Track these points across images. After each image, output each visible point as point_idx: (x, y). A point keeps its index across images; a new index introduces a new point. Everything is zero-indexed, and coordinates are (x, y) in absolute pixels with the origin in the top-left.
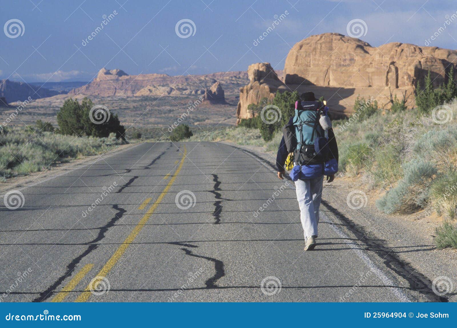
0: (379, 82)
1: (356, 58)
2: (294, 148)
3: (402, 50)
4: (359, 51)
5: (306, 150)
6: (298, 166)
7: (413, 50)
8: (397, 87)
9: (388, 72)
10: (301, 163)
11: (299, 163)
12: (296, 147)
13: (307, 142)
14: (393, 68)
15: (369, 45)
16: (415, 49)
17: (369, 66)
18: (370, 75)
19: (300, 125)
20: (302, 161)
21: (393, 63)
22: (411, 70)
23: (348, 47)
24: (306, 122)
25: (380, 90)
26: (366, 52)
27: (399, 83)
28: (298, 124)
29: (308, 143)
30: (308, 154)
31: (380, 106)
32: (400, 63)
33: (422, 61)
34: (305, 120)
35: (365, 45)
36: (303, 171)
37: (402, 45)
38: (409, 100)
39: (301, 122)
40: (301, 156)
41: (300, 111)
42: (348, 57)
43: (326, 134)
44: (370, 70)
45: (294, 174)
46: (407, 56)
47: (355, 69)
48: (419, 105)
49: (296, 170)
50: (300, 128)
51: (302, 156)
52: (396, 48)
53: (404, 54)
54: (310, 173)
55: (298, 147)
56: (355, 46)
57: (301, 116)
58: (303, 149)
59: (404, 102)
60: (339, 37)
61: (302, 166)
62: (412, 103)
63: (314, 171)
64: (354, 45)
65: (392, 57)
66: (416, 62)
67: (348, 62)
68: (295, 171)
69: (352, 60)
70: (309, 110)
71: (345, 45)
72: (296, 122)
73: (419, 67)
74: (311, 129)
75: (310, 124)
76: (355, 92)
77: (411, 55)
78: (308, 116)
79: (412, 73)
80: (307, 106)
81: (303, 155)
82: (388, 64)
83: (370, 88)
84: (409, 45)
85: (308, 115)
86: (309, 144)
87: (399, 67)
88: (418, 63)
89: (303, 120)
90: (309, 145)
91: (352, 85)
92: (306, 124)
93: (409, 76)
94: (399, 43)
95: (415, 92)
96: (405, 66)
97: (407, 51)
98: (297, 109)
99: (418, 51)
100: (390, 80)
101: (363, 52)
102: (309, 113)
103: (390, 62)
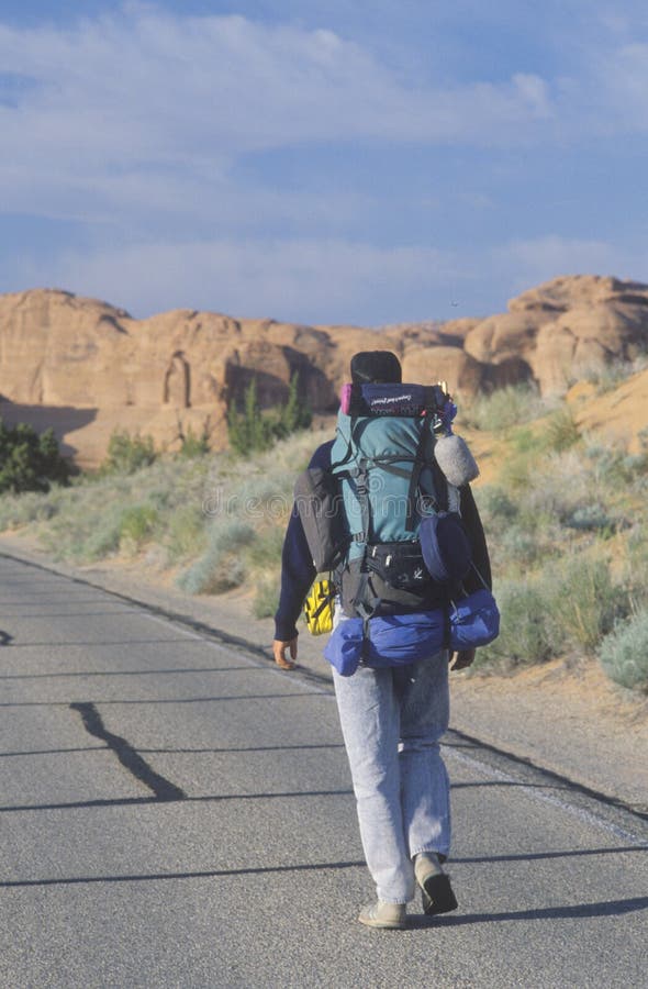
0: (148, 394)
1: (100, 343)
2: (339, 554)
3: (199, 327)
4: (106, 327)
5: (388, 563)
6: (358, 621)
7: (222, 326)
8: (188, 405)
9: (168, 374)
10: (368, 609)
11: (361, 609)
12: (345, 551)
13: (385, 535)
14: (179, 365)
15: (127, 315)
16: (225, 323)
17: (127, 361)
18: (130, 379)
19: (361, 473)
20: (373, 603)
21: (179, 354)
22: (218, 369)
23: (81, 320)
24: (382, 457)
25: (151, 412)
26: (121, 330)
27: (193, 396)
28: (351, 466)
29: (392, 536)
30: (393, 576)
31: (158, 446)
32: (193, 355)
33: (242, 349)
34: (377, 454)
35: (120, 316)
36: (374, 639)
37: (198, 317)
38: (215, 434)
39: (362, 460)
40: (368, 587)
41: (360, 419)
42: (82, 341)
43: (454, 503)
44: (129, 369)
45: (345, 649)
46: (208, 339)
47: (97, 366)
48: (234, 443)
49: (349, 636)
50: (358, 482)
51: (371, 584)
52: (187, 322)
53: (202, 334)
54: (402, 643)
55: (355, 552)
56: (96, 316)
57: (363, 439)
58: (374, 559)
59: (206, 438)
60: (62, 298)
61: (371, 621)
62: (220, 439)
63: (416, 636)
64: (93, 315)
65: (177, 342)
66: (227, 353)
67: (80, 353)
68: (346, 638)
69: (91, 347)
70: (391, 415)
71: (76, 315)
72: (345, 461)
73: (235, 362)
74: (400, 485)
75: (395, 465)
76: (99, 415)
77: (218, 335)
78: (389, 437)
79: (220, 376)
80: (384, 402)
81: (375, 580)
82: (168, 357)
83: (131, 408)
84: (214, 315)
85: (390, 433)
86: (396, 537)
87: (193, 362)
88: (231, 354)
89: (369, 452)
90: (394, 542)
91: (91, 400)
92: (382, 466)
93: (214, 382)
94: (191, 311)
95: (226, 416)
96: (204, 359)
97: (210, 328)
98: (348, 414)
99: (232, 327)
100: (173, 390)
101: (113, 329)
102: (389, 425)
103: (172, 351)
